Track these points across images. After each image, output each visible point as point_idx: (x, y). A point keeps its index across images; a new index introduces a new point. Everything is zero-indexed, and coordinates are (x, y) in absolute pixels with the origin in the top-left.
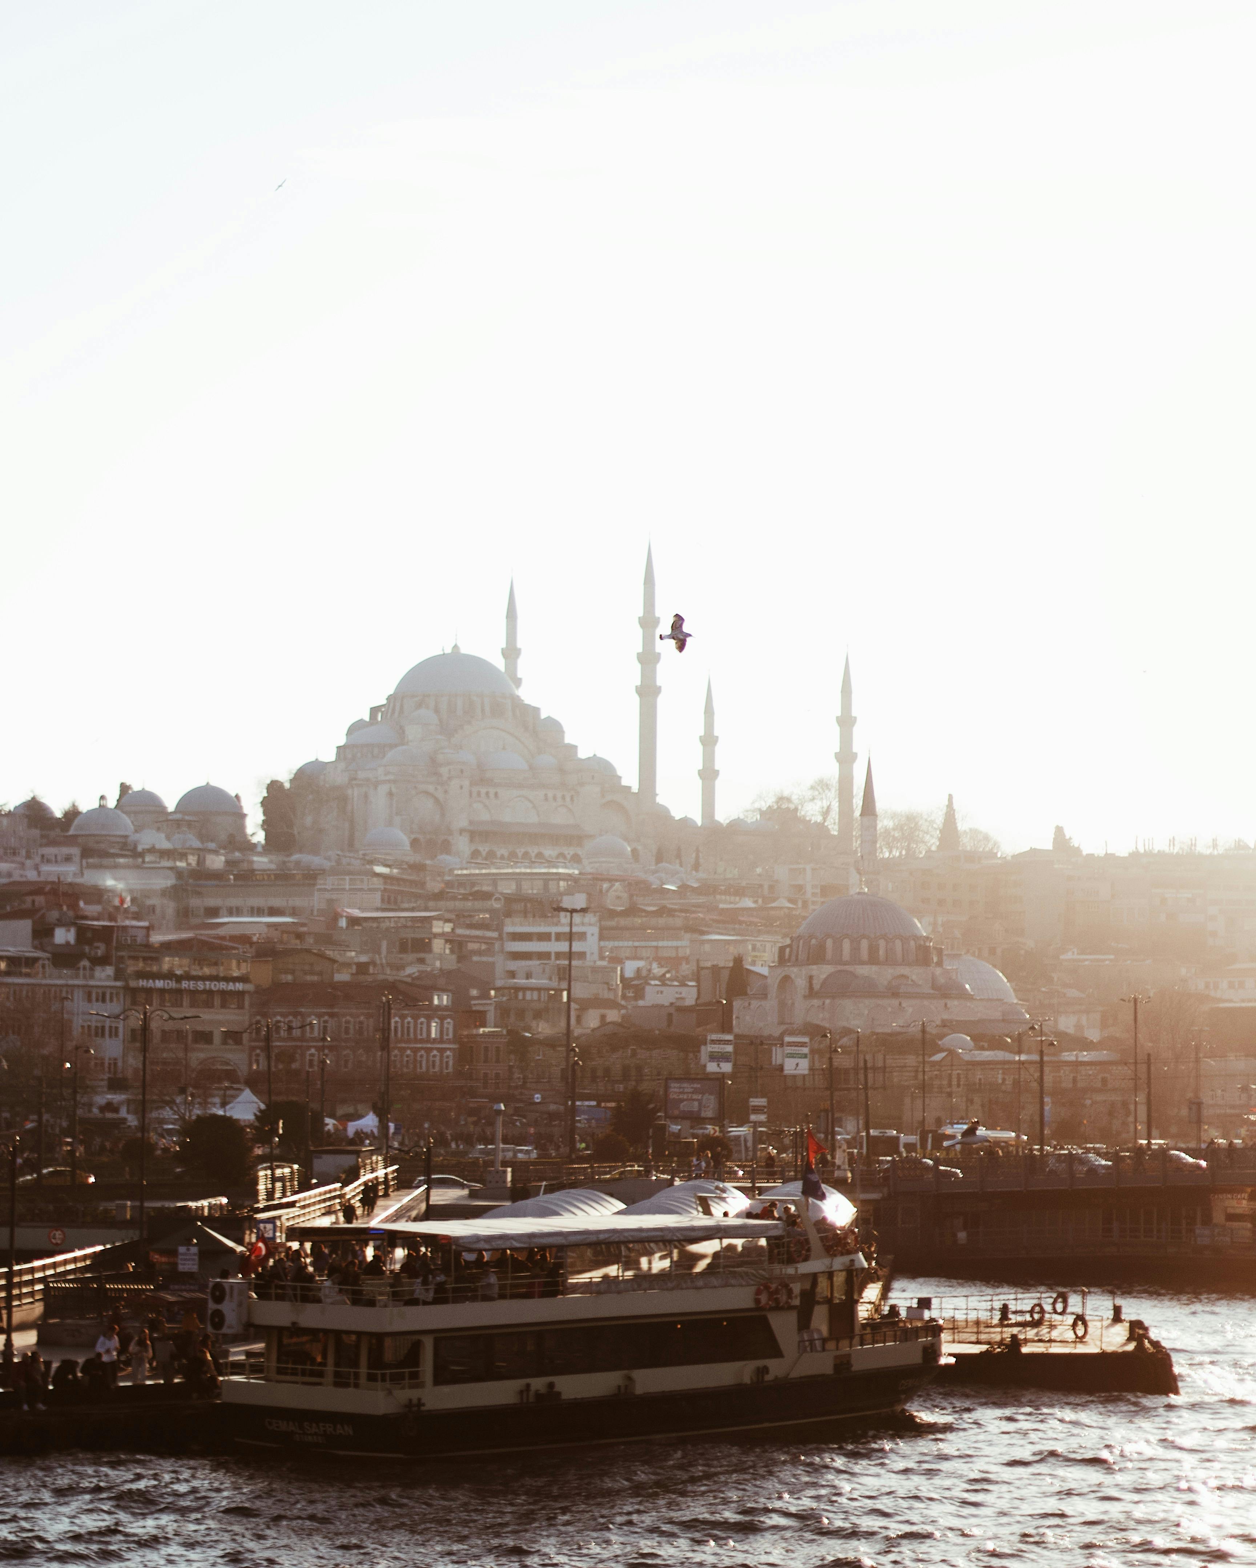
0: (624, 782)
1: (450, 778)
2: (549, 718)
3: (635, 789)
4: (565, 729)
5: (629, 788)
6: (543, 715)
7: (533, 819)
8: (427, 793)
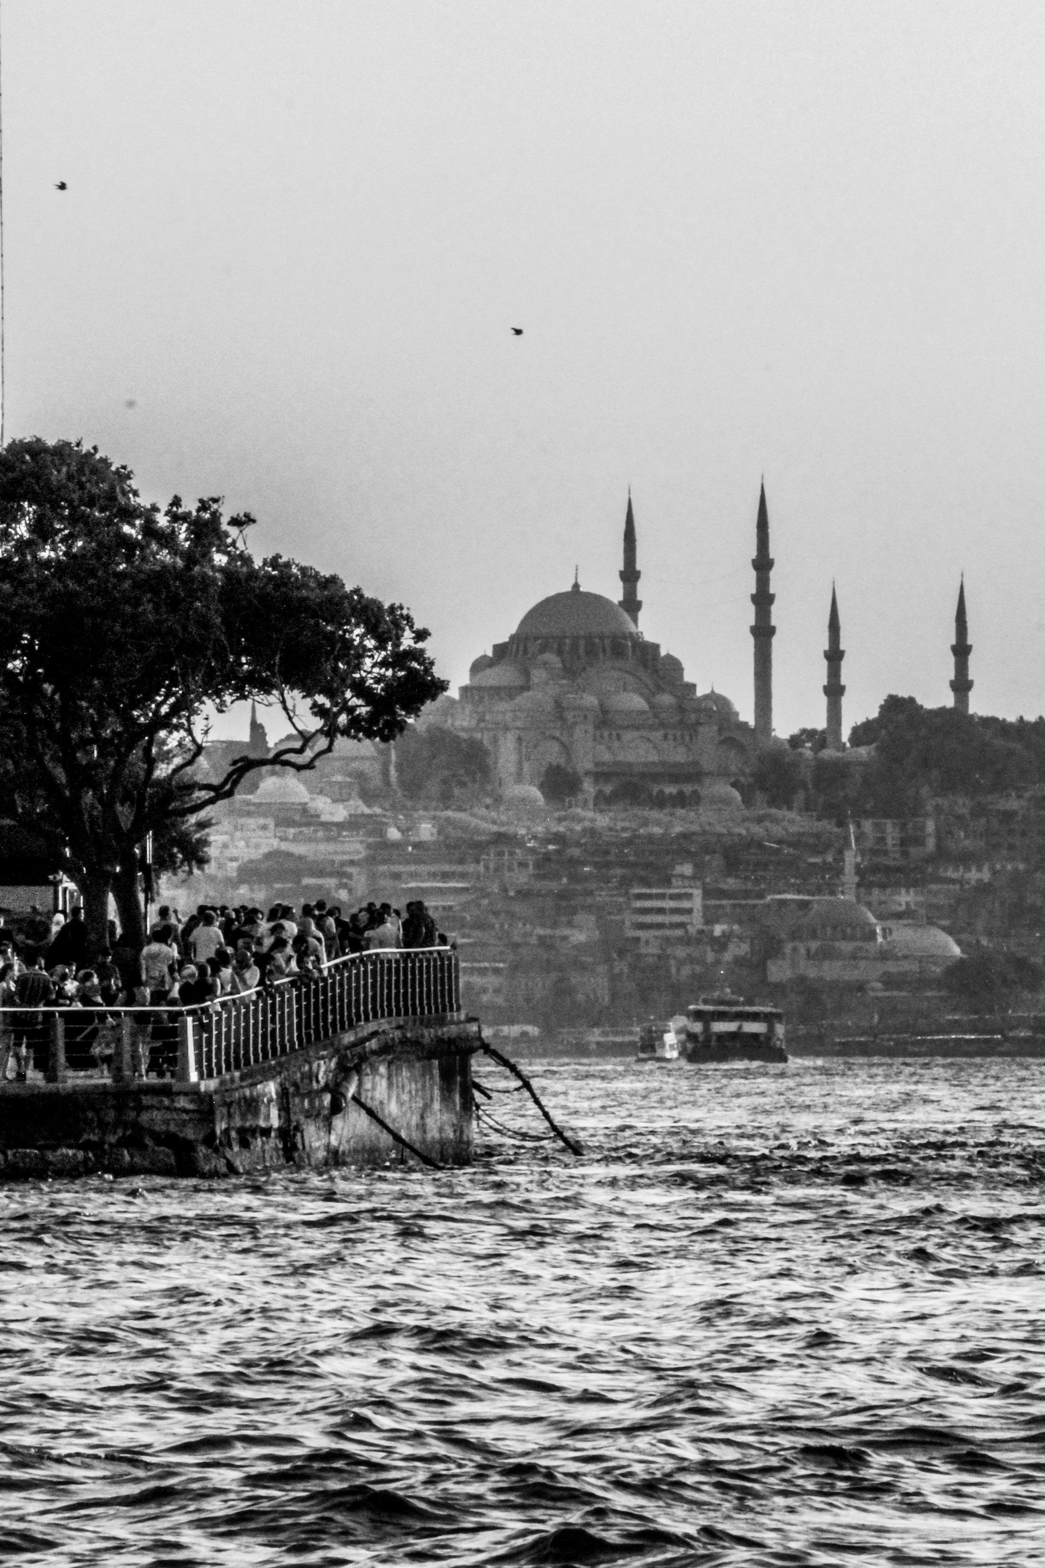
0: (742, 718)
1: (575, 723)
2: (669, 657)
3: (752, 723)
4: (684, 666)
5: (746, 723)
6: (663, 653)
7: (654, 757)
8: (554, 738)
